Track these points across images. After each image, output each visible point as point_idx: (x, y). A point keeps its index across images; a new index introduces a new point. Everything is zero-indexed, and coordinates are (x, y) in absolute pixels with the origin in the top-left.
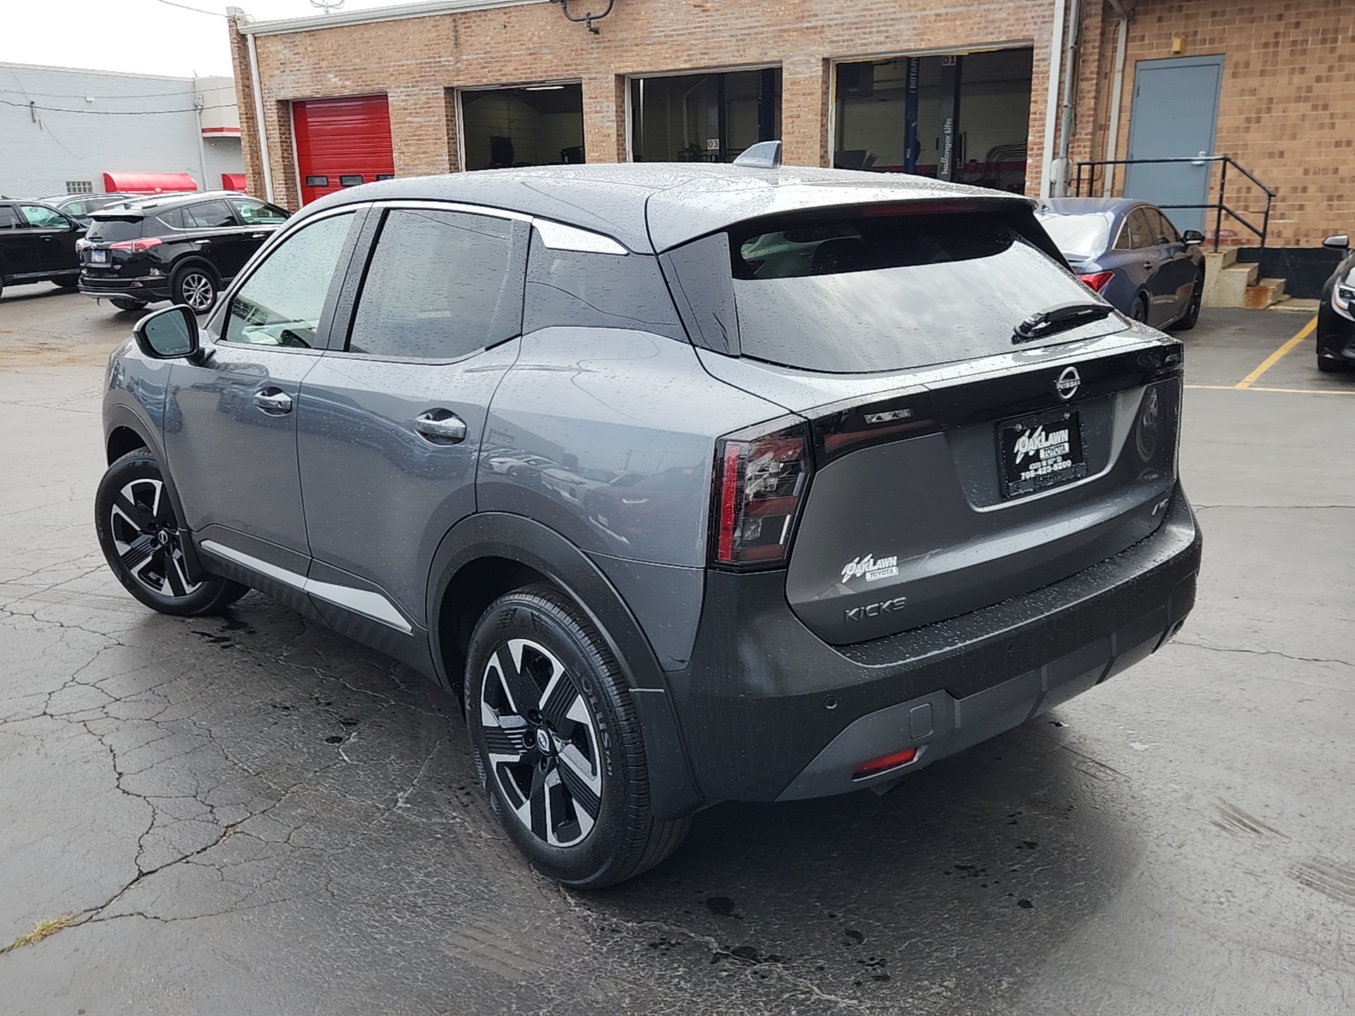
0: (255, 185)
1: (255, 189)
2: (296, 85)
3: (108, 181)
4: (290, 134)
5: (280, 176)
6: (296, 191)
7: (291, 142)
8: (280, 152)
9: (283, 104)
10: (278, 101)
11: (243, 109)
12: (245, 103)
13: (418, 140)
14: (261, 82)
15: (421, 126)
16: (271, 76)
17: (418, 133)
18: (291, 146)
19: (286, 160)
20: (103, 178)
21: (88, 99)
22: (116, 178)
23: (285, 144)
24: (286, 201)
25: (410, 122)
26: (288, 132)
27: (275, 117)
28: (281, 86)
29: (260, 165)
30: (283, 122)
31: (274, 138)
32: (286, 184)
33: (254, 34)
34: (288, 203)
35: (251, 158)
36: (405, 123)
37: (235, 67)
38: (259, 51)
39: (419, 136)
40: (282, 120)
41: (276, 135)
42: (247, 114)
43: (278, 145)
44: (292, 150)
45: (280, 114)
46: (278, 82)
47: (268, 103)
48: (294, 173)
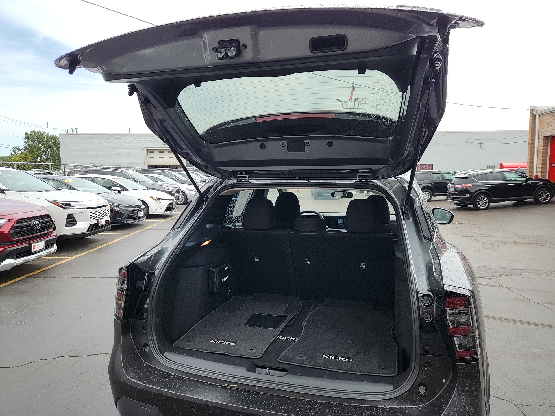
0: (530, 166)
1: (530, 168)
2: (552, 130)
3: (501, 165)
4: (548, 148)
5: (540, 163)
6: (546, 169)
7: (547, 151)
8: (542, 154)
9: (546, 138)
10: (545, 137)
11: (530, 140)
12: (531, 138)
14: (539, 131)
16: (543, 128)
18: (547, 152)
19: (544, 158)
20: (500, 164)
21: (500, 140)
22: (504, 164)
23: (544, 152)
24: (541, 172)
26: (547, 148)
27: (542, 142)
28: (546, 131)
29: (533, 160)
30: (545, 145)
31: (541, 150)
32: (542, 166)
33: (539, 114)
34: (541, 173)
35: (530, 157)
37: (530, 126)
38: (540, 120)
40: (545, 143)
41: (541, 149)
42: (531, 142)
43: (542, 152)
44: (547, 154)
45: (545, 141)
46: (545, 130)
47: (540, 138)
48: (547, 162)
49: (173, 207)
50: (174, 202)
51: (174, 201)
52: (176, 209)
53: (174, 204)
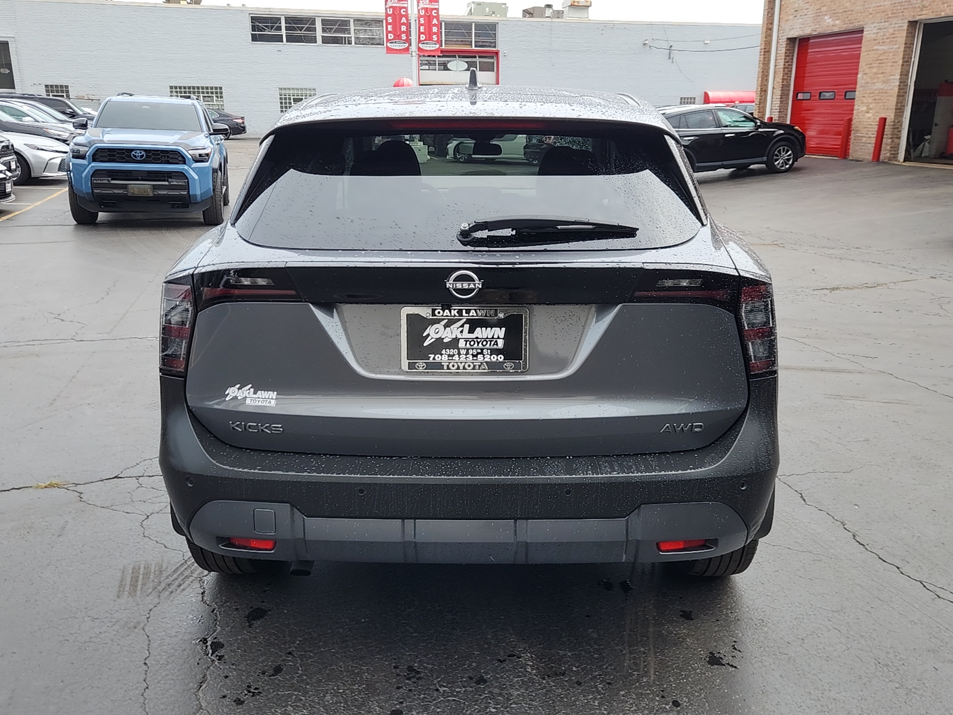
0: (760, 99)
1: (760, 102)
2: (802, 26)
3: (706, 95)
4: (792, 62)
5: (778, 92)
6: (788, 103)
7: (791, 68)
8: (782, 75)
9: (791, 40)
10: (789, 39)
11: (764, 45)
12: (765, 41)
13: (880, 63)
14: (779, 26)
15: (885, 53)
16: (787, 21)
17: (880, 58)
18: (791, 71)
19: (785, 81)
20: (703, 95)
21: (706, 42)
22: (711, 95)
23: (786, 70)
24: (778, 110)
25: (876, 50)
26: (791, 61)
27: (784, 50)
28: (792, 27)
29: (767, 86)
30: (789, 55)
31: (780, 65)
32: (781, 98)
34: (779, 112)
35: (762, 80)
36: (873, 50)
37: (764, 15)
38: (782, 3)
39: (881, 60)
40: (788, 52)
41: (781, 63)
42: (765, 49)
43: (782, 70)
44: (791, 74)
45: (788, 48)
46: (791, 24)
47: (780, 41)
48: (789, 90)
49: (7, 191)
50: (8, 178)
51: (7, 176)
52: (13, 196)
53: (9, 183)
